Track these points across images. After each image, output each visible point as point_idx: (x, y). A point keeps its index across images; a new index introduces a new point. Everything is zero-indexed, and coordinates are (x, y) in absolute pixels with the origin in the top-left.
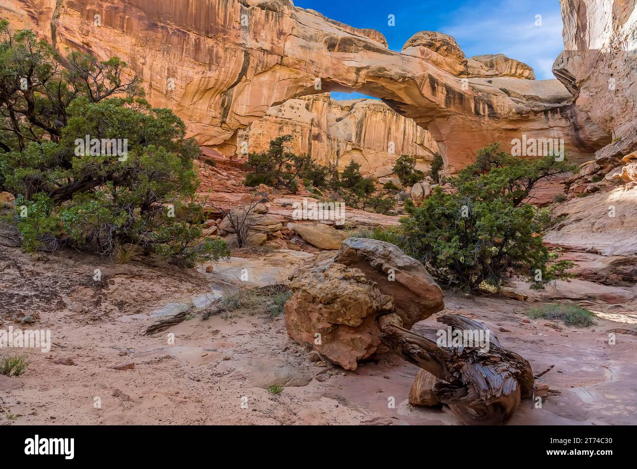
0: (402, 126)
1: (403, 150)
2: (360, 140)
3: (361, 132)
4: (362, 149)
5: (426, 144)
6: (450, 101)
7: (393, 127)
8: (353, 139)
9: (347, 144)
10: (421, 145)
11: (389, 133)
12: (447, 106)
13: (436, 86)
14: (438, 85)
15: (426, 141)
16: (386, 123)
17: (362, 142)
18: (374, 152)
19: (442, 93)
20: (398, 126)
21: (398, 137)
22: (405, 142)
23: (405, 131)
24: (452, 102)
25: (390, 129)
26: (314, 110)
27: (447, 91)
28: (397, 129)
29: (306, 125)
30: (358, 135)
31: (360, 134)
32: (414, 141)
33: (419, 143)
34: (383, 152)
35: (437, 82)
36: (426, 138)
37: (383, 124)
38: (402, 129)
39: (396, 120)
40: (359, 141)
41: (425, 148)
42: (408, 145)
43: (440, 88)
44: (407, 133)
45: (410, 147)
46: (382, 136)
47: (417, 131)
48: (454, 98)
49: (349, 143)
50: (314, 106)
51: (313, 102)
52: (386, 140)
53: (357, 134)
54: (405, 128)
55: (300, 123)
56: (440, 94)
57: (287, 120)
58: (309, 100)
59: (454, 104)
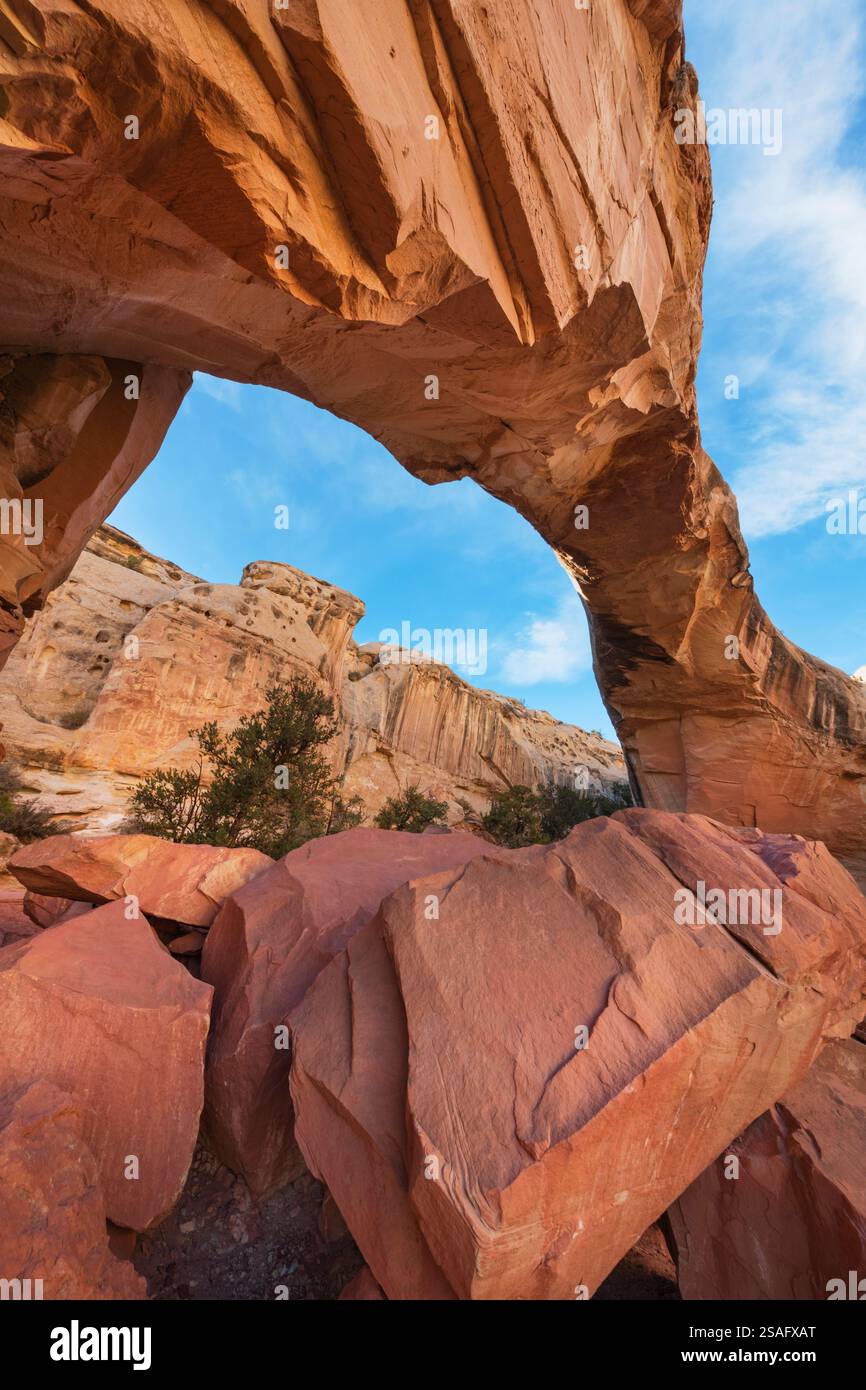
0: (463, 716)
1: (459, 764)
2: (393, 730)
3: (397, 713)
4: (393, 752)
5: (496, 759)
6: (772, 678)
7: (450, 716)
8: (382, 727)
9: (369, 736)
10: (488, 759)
11: (442, 727)
12: (764, 688)
13: (758, 629)
14: (761, 629)
15: (496, 754)
16: (440, 703)
17: (395, 737)
18: (411, 761)
19: (764, 651)
20: (458, 714)
21: (456, 737)
22: (465, 750)
23: (466, 726)
24: (775, 681)
25: (444, 718)
26: (323, 636)
27: (773, 650)
28: (456, 719)
29: (308, 667)
30: (391, 719)
31: (395, 718)
32: (479, 749)
33: (484, 754)
34: (429, 765)
35: (762, 623)
36: (497, 747)
37: (435, 705)
38: (463, 723)
39: (456, 703)
40: (391, 733)
41: (493, 767)
42: (468, 756)
43: (763, 639)
44: (469, 733)
45: (471, 761)
46: (430, 731)
47: (484, 729)
48: (782, 674)
49: (373, 734)
50: (326, 628)
51: (326, 618)
52: (435, 740)
53: (389, 717)
54: (467, 721)
55: (292, 659)
56: (760, 654)
57: (261, 641)
58: (317, 609)
59: (778, 687)
